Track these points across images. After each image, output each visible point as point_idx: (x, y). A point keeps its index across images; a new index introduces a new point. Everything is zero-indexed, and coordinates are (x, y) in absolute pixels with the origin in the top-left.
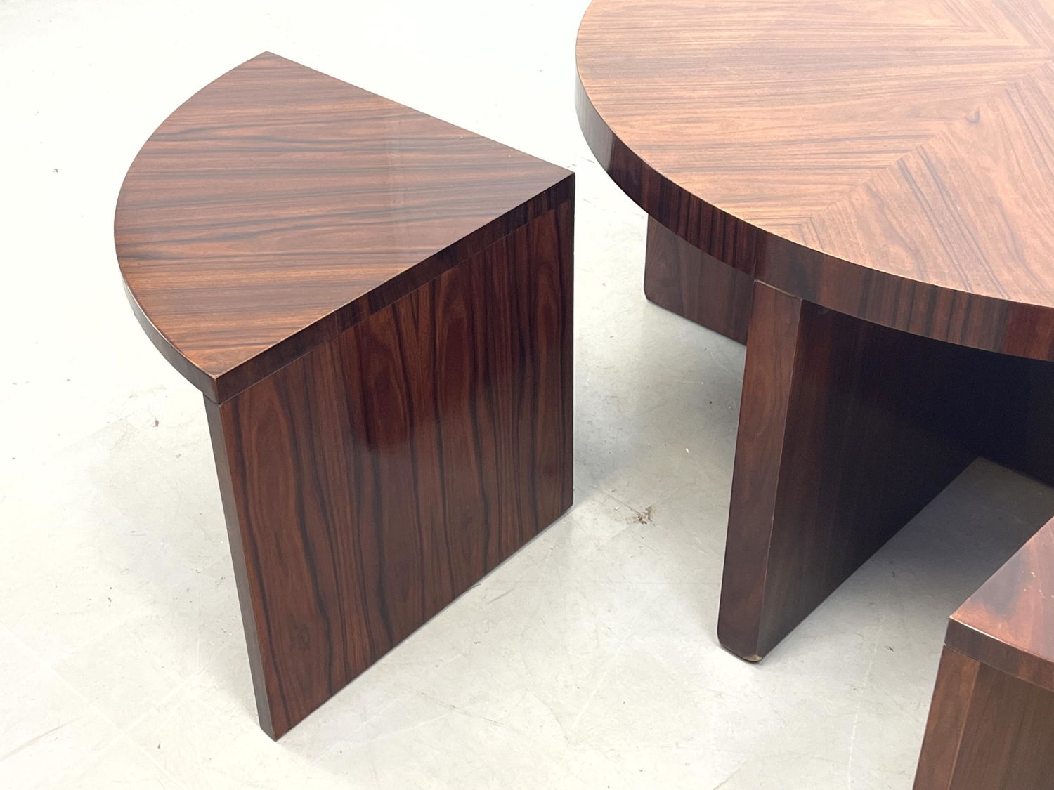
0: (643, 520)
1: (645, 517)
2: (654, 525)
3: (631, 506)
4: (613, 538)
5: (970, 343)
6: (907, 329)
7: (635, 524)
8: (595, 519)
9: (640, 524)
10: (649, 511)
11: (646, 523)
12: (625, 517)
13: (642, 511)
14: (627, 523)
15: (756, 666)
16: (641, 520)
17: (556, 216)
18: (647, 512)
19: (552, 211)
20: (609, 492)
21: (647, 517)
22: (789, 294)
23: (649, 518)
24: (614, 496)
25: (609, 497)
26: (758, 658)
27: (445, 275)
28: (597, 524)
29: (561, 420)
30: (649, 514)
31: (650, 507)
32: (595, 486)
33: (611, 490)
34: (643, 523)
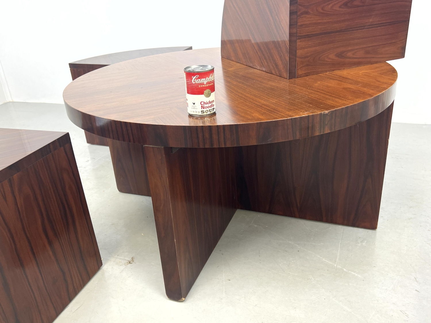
0: (131, 262)
1: (131, 261)
2: (135, 263)
3: (125, 259)
4: (120, 272)
5: (228, 145)
6: (204, 147)
7: (128, 265)
8: (112, 267)
9: (130, 264)
10: (133, 259)
11: (132, 263)
12: (124, 264)
13: (130, 259)
14: (125, 265)
15: (184, 302)
16: (130, 263)
17: (65, 149)
18: (132, 259)
19: (62, 148)
20: (116, 256)
21: (132, 261)
22: (157, 147)
23: (133, 261)
24: (118, 257)
25: (116, 258)
26: (184, 299)
27: (15, 176)
28: (113, 269)
29: (88, 231)
30: (132, 260)
31: (133, 257)
32: (111, 256)
33: (117, 255)
34: (131, 263)
